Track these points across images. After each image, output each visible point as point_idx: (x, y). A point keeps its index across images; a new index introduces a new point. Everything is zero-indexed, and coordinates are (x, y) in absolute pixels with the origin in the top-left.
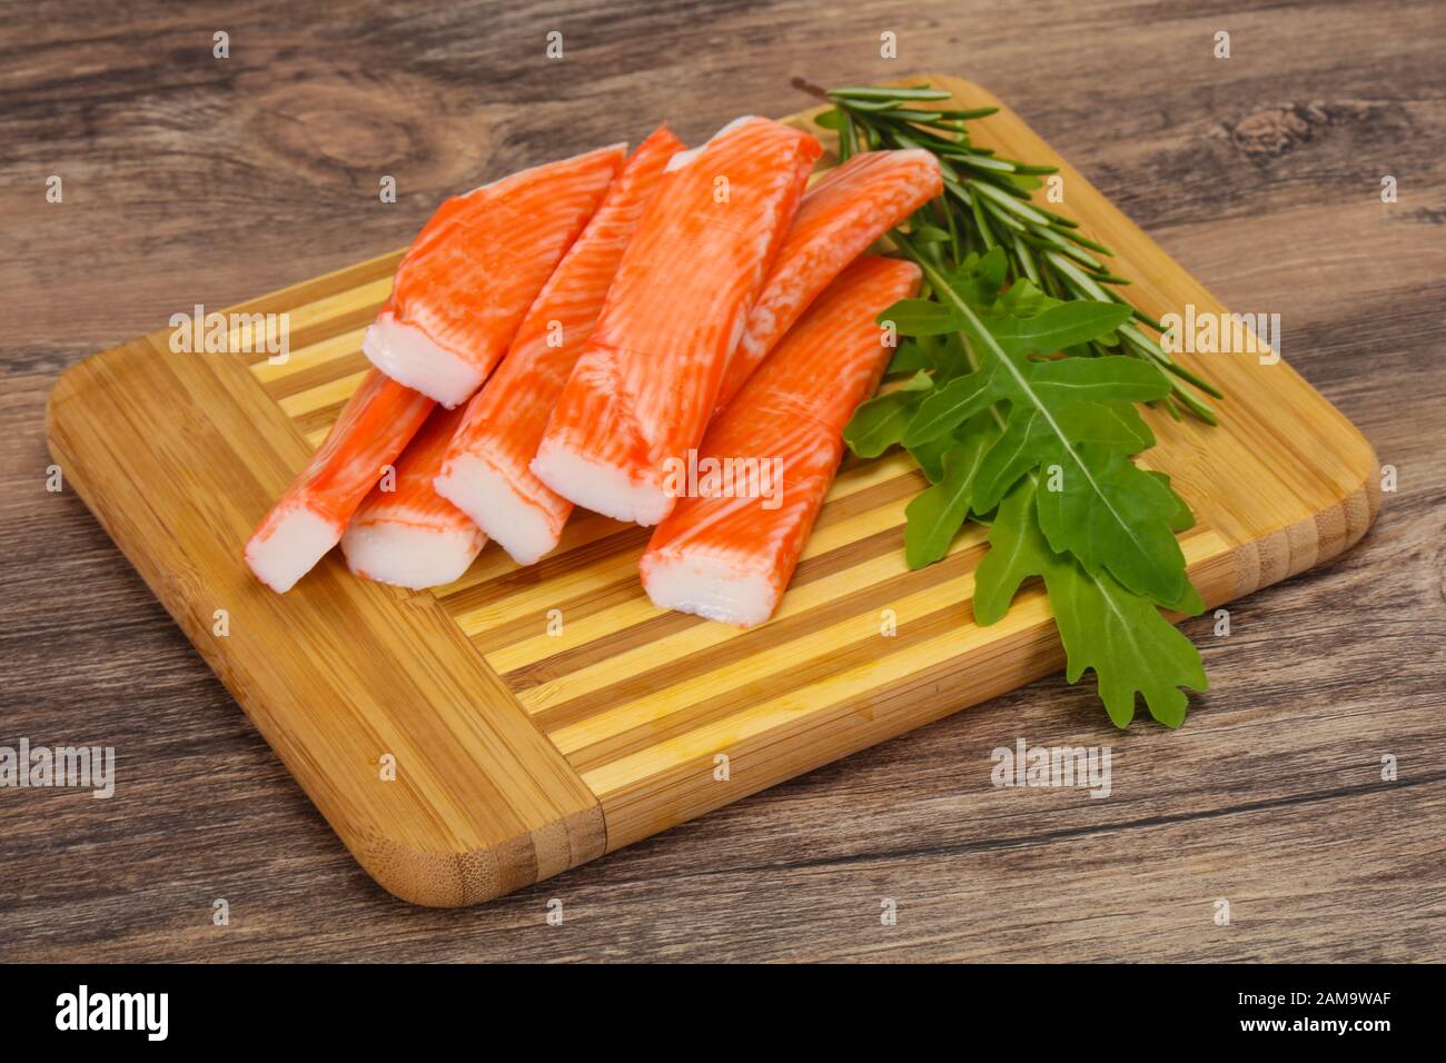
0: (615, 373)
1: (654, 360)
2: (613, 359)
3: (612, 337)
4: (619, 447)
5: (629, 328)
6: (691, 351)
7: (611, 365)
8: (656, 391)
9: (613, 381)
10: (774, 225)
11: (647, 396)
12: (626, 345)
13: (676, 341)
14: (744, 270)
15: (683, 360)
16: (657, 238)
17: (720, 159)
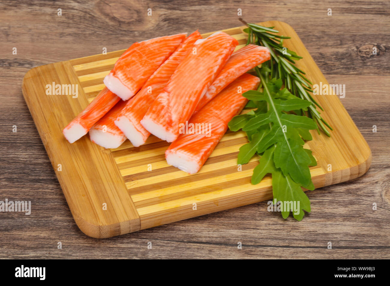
0: (168, 99)
1: (179, 97)
2: (169, 96)
3: (169, 89)
4: (164, 121)
5: (174, 88)
6: (190, 97)
7: (168, 97)
8: (178, 106)
9: (167, 102)
10: (220, 64)
11: (175, 108)
12: (172, 92)
13: (186, 93)
14: (209, 76)
15: (187, 99)
16: (188, 63)
17: (209, 43)
